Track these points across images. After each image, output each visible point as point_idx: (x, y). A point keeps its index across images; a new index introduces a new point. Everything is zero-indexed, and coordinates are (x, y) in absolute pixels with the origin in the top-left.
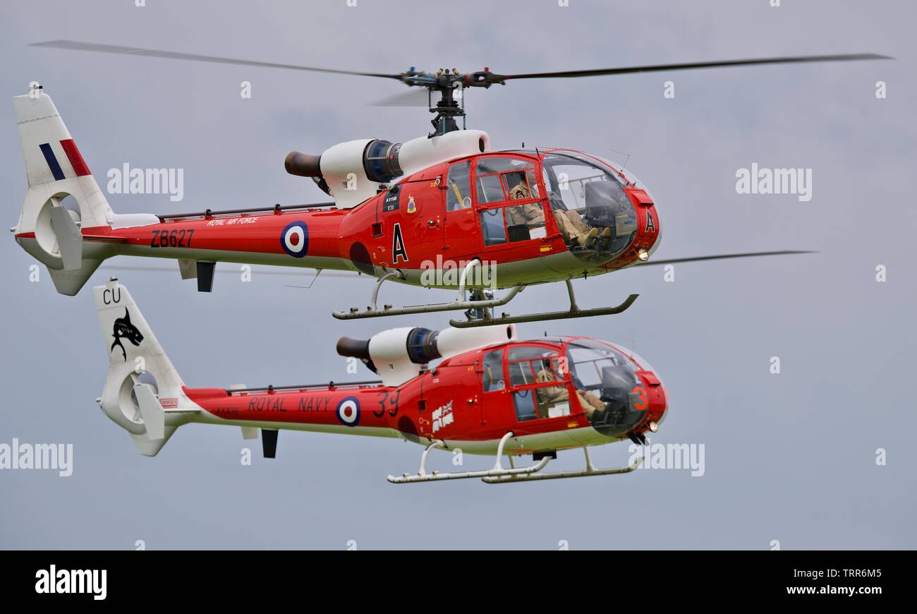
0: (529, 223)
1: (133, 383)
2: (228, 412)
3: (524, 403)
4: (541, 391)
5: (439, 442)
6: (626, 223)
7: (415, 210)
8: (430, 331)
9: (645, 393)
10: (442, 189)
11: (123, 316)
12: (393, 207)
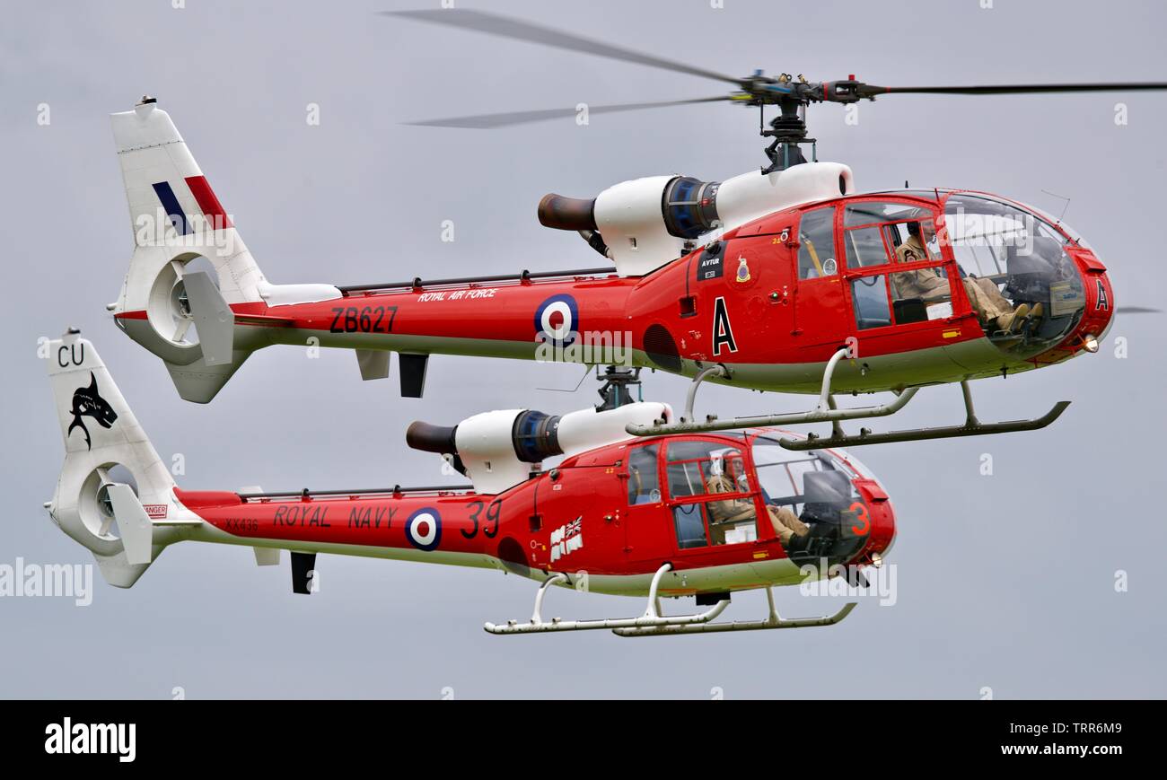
0: (924, 297)
1: (100, 480)
2: (243, 526)
3: (688, 522)
4: (714, 506)
5: (561, 576)
6: (1067, 297)
7: (748, 277)
8: (548, 416)
9: (866, 512)
10: (790, 247)
11: (87, 384)
12: (713, 274)
